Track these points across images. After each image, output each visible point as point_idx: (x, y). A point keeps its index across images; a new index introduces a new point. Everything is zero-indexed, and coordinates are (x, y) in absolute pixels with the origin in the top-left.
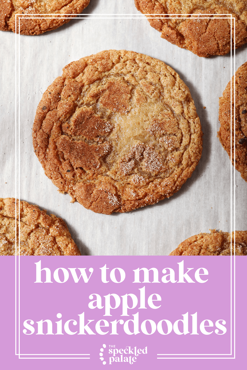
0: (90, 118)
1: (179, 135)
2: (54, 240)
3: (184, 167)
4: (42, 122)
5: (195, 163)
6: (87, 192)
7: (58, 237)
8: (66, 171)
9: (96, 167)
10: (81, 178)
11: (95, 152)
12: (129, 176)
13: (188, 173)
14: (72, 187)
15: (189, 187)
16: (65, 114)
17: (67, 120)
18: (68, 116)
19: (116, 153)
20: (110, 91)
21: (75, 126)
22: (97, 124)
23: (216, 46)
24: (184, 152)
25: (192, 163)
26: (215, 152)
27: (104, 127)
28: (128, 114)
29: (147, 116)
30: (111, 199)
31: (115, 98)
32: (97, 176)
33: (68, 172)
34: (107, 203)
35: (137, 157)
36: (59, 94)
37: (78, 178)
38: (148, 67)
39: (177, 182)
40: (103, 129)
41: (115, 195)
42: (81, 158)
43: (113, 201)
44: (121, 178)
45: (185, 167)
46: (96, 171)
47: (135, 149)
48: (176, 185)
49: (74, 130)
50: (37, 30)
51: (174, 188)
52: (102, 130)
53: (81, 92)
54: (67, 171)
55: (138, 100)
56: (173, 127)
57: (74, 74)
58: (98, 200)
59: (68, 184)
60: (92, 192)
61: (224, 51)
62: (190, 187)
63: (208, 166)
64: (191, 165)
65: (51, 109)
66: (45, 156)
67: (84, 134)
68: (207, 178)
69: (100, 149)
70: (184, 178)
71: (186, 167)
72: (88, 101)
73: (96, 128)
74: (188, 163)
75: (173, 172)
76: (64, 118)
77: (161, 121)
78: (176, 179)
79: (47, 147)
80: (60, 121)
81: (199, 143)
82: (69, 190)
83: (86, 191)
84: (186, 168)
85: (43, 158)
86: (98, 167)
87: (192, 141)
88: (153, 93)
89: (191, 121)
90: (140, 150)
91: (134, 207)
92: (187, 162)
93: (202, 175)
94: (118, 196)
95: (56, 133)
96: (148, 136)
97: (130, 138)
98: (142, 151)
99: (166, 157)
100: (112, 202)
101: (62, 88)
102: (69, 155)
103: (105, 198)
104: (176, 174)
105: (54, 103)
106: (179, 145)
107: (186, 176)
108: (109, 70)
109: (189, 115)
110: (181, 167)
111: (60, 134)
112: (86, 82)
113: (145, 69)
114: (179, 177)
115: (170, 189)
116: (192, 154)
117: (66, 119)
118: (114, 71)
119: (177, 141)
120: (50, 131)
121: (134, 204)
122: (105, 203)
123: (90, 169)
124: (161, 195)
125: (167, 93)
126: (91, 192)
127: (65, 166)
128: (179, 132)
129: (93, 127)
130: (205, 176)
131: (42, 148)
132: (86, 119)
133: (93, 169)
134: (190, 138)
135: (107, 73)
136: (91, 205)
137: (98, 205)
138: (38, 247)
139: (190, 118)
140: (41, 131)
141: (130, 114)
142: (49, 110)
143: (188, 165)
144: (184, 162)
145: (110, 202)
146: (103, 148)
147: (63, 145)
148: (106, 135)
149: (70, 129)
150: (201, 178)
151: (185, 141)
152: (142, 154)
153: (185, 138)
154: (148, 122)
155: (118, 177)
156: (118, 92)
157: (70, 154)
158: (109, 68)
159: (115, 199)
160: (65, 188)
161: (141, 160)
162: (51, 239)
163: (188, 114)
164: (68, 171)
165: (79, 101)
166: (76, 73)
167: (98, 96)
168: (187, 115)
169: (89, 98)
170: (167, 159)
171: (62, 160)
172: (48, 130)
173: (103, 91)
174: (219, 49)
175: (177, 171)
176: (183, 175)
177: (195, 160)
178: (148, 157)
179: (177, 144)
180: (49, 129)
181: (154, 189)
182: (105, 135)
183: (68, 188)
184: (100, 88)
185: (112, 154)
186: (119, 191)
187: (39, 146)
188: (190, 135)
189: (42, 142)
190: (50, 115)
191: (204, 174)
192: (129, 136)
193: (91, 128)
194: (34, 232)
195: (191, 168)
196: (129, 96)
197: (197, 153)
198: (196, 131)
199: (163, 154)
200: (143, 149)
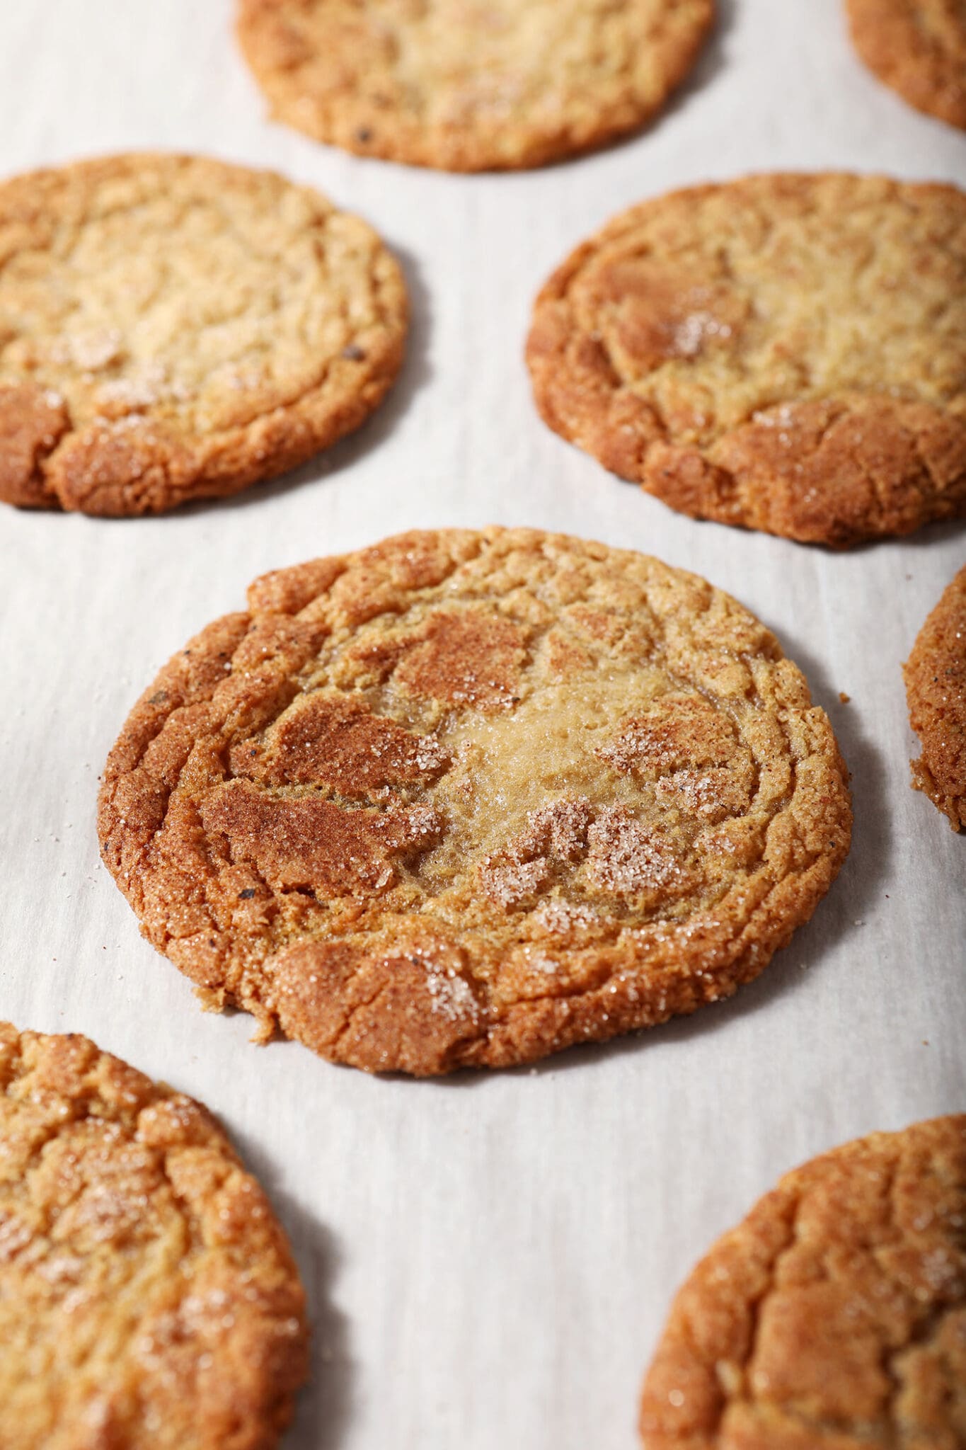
0: (350, 724)
1: (743, 766)
2: (158, 1171)
3: (776, 870)
4: (144, 747)
5: (826, 859)
6: (326, 970)
7: (176, 1149)
8: (234, 895)
9: (374, 883)
10: (305, 929)
11: (370, 831)
12: (524, 914)
13: (797, 892)
14: (260, 963)
15: (808, 967)
16: (243, 704)
17: (252, 734)
18: (257, 716)
19: (466, 844)
20: (440, 642)
21: (285, 748)
22: (384, 741)
23: (864, 489)
24: (770, 819)
25: (813, 857)
26: (909, 840)
27: (412, 752)
28: (514, 708)
29: (598, 711)
30: (439, 993)
31: (460, 661)
32: (375, 916)
33: (244, 899)
34: (425, 1013)
35: (562, 843)
36: (225, 656)
37: (290, 926)
38: (593, 567)
39: (750, 930)
40: (410, 758)
41: (459, 974)
42: (305, 852)
43: (449, 1000)
44: (486, 922)
45: (779, 870)
46: (372, 901)
47: (551, 813)
48: (744, 936)
49: (279, 759)
50: (154, 482)
51: (735, 948)
52: (403, 762)
53: (317, 650)
54: (240, 896)
55: (557, 664)
56: (711, 737)
57: (291, 594)
58: (379, 1000)
59: (241, 950)
60: (354, 973)
61: (901, 509)
62: (812, 970)
63: (885, 891)
64: (806, 867)
65: (186, 702)
66: (146, 854)
67: (326, 777)
68: (888, 933)
69: (391, 822)
70: (778, 913)
71: (783, 869)
72: (344, 673)
73: (379, 754)
74: (792, 854)
75: (725, 892)
76: (243, 725)
77: (660, 725)
78: (740, 913)
79: (157, 824)
80: (222, 735)
81: (835, 789)
82: (246, 973)
83: (324, 964)
84: (784, 876)
85: (138, 864)
86: (382, 882)
87: (800, 782)
88: (620, 638)
89: (791, 718)
90: (570, 821)
91: (549, 1028)
92: (788, 850)
93: (863, 924)
94: (477, 985)
95: (200, 769)
96: (605, 775)
97: (525, 785)
98: (582, 827)
99: (690, 839)
100: (446, 1002)
101: (240, 638)
102: (253, 840)
103: (411, 990)
104: (742, 895)
105: (200, 684)
106: (743, 795)
107: (789, 905)
108: (435, 583)
109: (779, 695)
110: (762, 872)
111: (220, 776)
112: (338, 620)
113: (583, 571)
114: (756, 905)
115: (717, 948)
116: (807, 823)
117: (247, 730)
118: (454, 584)
119: (735, 785)
120: (177, 769)
121: (550, 1014)
122: (410, 1011)
123: (348, 892)
124: (678, 976)
125: (680, 634)
126: (344, 971)
127: (232, 881)
128: (739, 754)
129: (364, 750)
130: (878, 924)
131: (136, 829)
132: (334, 726)
133: (360, 894)
134: (793, 774)
135: (427, 593)
136: (347, 1026)
137: (381, 1021)
138: (77, 1196)
139: (783, 707)
140: (137, 772)
141: (523, 710)
142: (178, 704)
143: (792, 866)
144: (774, 853)
145: (436, 1003)
146: (408, 821)
147: (231, 810)
148: (420, 781)
149: (263, 757)
150: (860, 933)
151: (770, 784)
152: (583, 837)
153: (770, 770)
154: (601, 731)
155: (474, 916)
156: (473, 643)
157: (257, 838)
158: (437, 574)
159: (462, 990)
160: (228, 966)
161: (578, 857)
162: (143, 1159)
163: (773, 692)
164: (244, 895)
165: (306, 676)
166: (299, 594)
167: (387, 658)
168: (770, 696)
169: (352, 663)
170: (696, 845)
171: (219, 862)
172: (169, 765)
173: (410, 644)
174: (879, 503)
175: (744, 886)
176: (774, 897)
177: (824, 843)
178: (608, 843)
179: (738, 794)
180: (174, 762)
181: (642, 950)
182: (416, 780)
183: (241, 965)
184: (399, 632)
185: (448, 846)
186: (479, 963)
187: (123, 822)
188: (793, 765)
189: (138, 805)
190: (181, 718)
191: (870, 919)
192: (521, 779)
193: (355, 754)
194: (65, 1134)
195: (807, 876)
196: (520, 654)
197: (830, 819)
198: (815, 744)
199: (676, 831)
200: (584, 820)
